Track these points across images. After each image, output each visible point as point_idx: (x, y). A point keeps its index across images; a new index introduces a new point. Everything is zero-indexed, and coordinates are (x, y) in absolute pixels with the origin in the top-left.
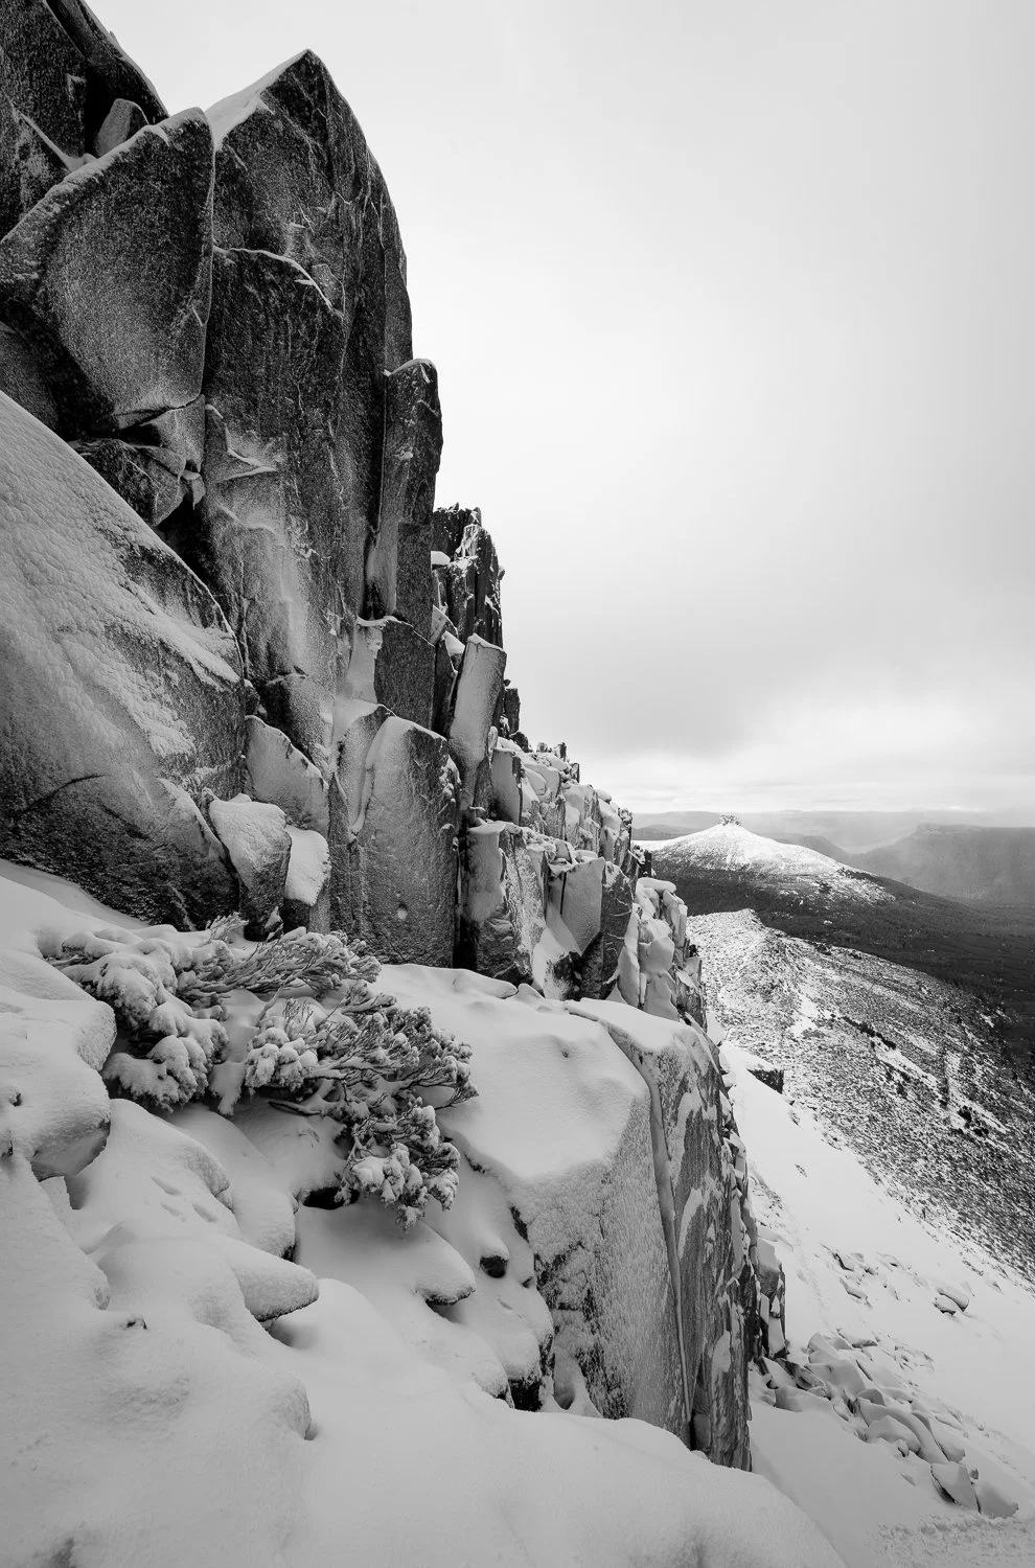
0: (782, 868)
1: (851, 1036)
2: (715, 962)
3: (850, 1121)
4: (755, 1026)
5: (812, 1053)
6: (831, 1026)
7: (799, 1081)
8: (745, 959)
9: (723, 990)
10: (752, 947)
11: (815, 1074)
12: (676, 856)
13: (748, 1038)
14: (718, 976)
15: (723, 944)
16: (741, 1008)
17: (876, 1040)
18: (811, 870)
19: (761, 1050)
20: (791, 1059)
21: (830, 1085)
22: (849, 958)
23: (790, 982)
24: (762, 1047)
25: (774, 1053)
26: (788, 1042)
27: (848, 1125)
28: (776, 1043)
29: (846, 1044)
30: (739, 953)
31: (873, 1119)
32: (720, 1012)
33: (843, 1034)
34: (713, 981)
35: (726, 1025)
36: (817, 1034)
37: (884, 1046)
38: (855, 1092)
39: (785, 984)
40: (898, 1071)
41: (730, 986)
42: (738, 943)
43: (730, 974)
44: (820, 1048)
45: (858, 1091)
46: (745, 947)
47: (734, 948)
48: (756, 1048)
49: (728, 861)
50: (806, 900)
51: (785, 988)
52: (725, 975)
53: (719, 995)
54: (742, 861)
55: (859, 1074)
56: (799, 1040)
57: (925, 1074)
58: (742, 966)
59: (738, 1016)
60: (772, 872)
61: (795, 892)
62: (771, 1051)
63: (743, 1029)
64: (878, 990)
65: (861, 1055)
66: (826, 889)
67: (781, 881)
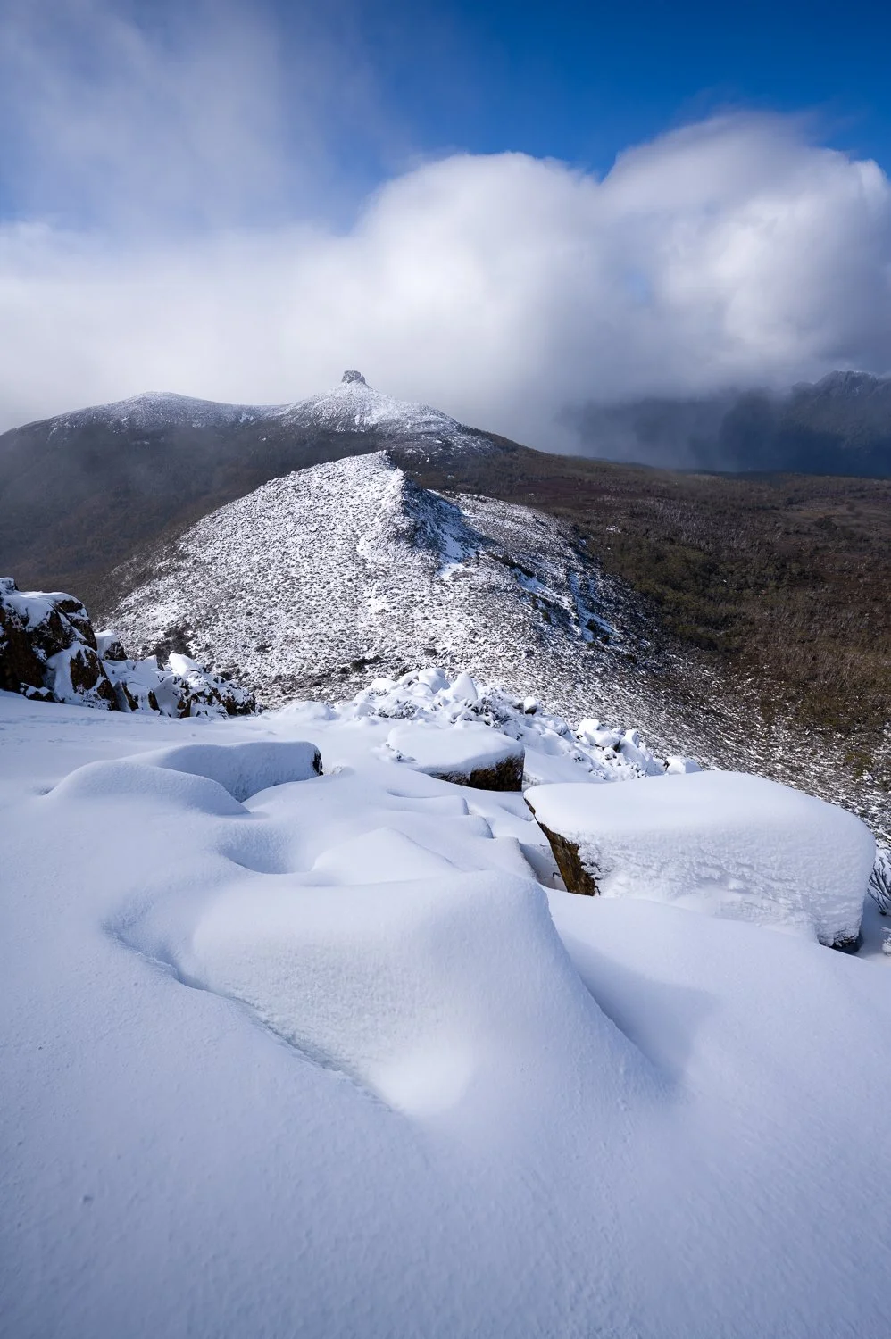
0: (408, 427)
1: (496, 571)
2: (350, 510)
3: (511, 661)
4: (401, 576)
5: (463, 595)
6: (478, 563)
7: (454, 628)
8: (383, 502)
9: (362, 541)
10: (389, 487)
11: (469, 618)
12: (304, 420)
13: (396, 591)
14: (354, 525)
15: (357, 488)
16: (384, 559)
17: (518, 571)
18: (433, 428)
19: (412, 602)
20: (444, 607)
21: (486, 627)
22: (475, 502)
23: (433, 523)
24: (412, 599)
25: (425, 603)
26: (438, 588)
27: (510, 666)
28: (425, 592)
29: (494, 580)
30: (376, 496)
31: (530, 653)
32: (362, 566)
33: (490, 570)
34: (349, 532)
35: (369, 581)
36: (465, 575)
37: (524, 576)
38: (509, 629)
39: (428, 525)
40: (540, 598)
41: (368, 535)
42: (373, 485)
43: (368, 521)
44: (470, 588)
45: (511, 627)
46: (381, 488)
47: (369, 492)
48: (405, 601)
49: (357, 422)
50: (431, 457)
51: (429, 529)
52: (362, 523)
53: (358, 548)
54: (371, 420)
55: (509, 609)
56: (448, 584)
57: (559, 596)
58: (380, 510)
59: (382, 568)
60: (399, 432)
61: (421, 450)
62: (422, 601)
63: (389, 582)
64: (508, 525)
65: (509, 589)
66: (447, 445)
67: (408, 440)
